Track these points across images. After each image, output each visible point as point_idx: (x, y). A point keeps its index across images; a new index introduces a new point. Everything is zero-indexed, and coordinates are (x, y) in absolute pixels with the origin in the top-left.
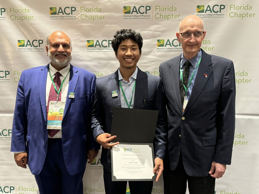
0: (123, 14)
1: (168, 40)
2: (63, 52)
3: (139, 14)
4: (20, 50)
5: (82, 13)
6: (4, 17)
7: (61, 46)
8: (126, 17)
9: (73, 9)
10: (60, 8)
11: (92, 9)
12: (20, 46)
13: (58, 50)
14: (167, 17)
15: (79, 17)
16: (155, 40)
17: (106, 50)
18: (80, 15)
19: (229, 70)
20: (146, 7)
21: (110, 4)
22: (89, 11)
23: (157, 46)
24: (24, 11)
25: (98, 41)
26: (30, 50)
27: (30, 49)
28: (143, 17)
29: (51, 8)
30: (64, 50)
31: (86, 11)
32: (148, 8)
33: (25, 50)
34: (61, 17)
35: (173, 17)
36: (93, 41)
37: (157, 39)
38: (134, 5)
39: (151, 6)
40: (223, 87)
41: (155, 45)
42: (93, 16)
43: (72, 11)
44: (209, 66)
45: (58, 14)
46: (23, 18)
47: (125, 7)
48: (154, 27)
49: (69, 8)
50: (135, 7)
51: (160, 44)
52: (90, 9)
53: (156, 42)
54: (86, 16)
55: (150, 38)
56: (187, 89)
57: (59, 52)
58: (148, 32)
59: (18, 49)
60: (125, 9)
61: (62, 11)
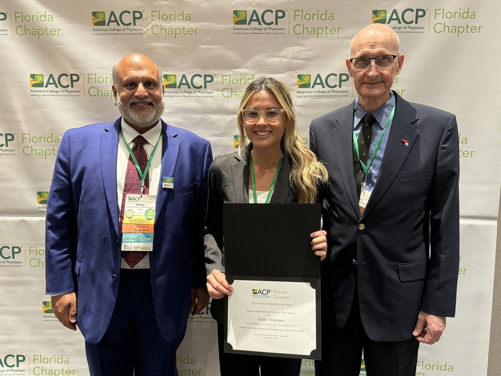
0: (232, 25)
1: (319, 76)
2: (146, 97)
3: (263, 26)
4: (35, 93)
5: (153, 23)
7: (141, 86)
8: (237, 31)
9: (137, 16)
10: (112, 13)
11: (172, 14)
12: (34, 86)
13: (136, 94)
14: (315, 32)
15: (148, 30)
16: (293, 75)
17: (199, 94)
18: (150, 27)
19: (449, 133)
20: (277, 11)
21: (207, 6)
22: (168, 18)
23: (297, 87)
24: (43, 19)
25: (184, 76)
26: (54, 94)
27: (54, 92)
28: (270, 31)
29: (94, 14)
30: (147, 94)
31: (162, 19)
32: (280, 14)
33: (44, 93)
34: (114, 30)
36: (175, 76)
37: (297, 73)
38: (253, 7)
39: (286, 11)
40: (439, 164)
41: (293, 85)
42: (175, 29)
43: (135, 18)
44: (412, 124)
45: (108, 25)
46: (41, 32)
47: (236, 12)
48: (291, 51)
49: (129, 13)
50: (255, 12)
51: (303, 83)
52: (170, 15)
53: (296, 80)
54: (161, 29)
55: (284, 72)
56: (368, 169)
57: (137, 97)
58: (281, 60)
59: (31, 91)
60: (236, 15)
61: (115, 19)
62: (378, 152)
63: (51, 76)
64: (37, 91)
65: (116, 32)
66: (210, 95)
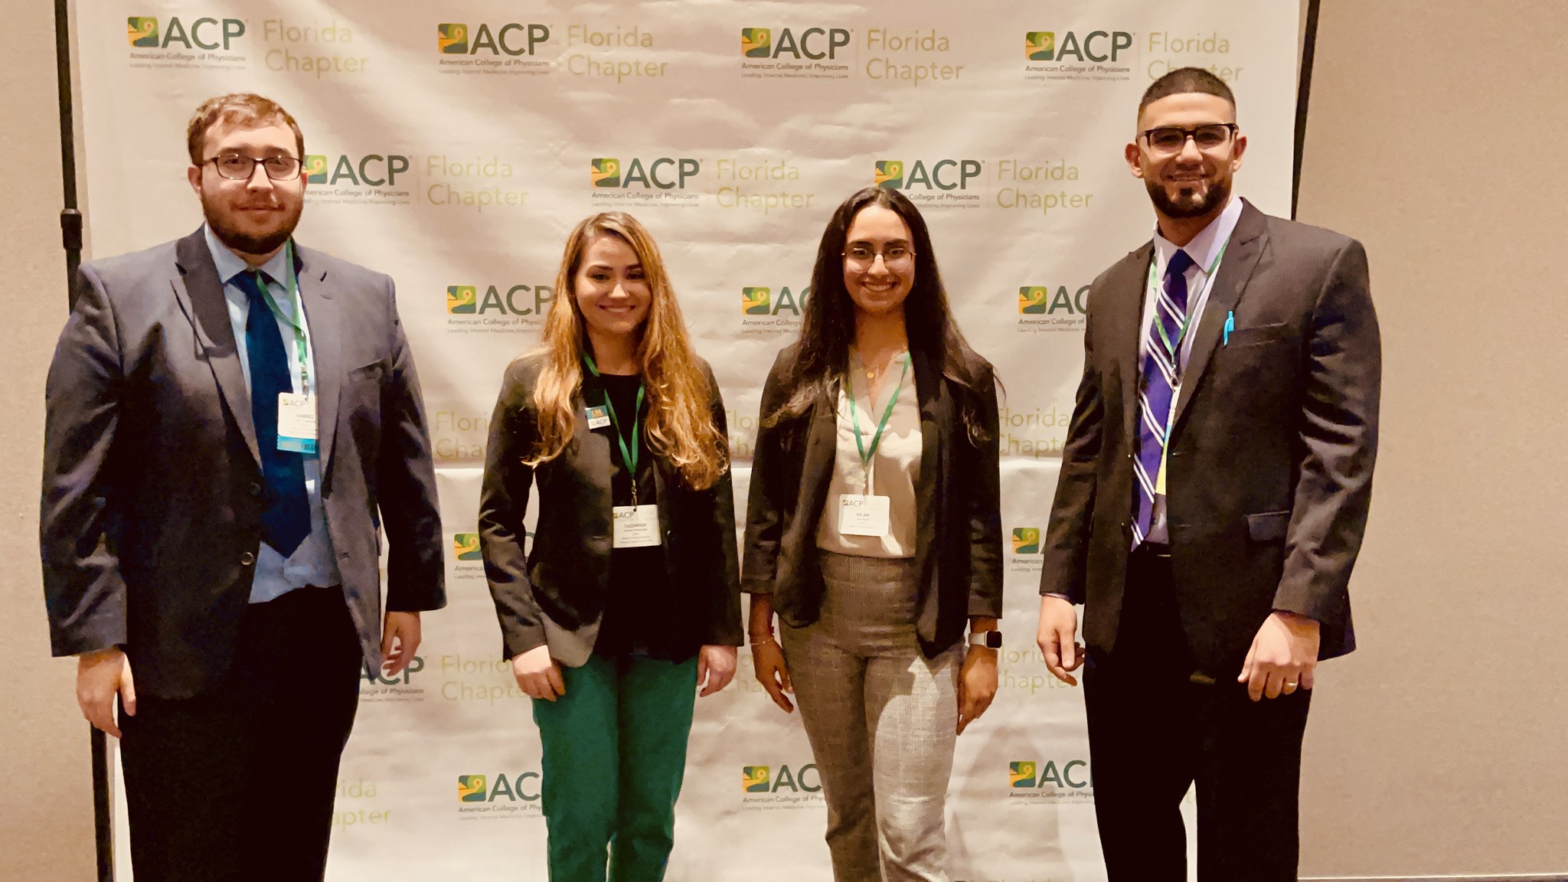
0: (740, 58)
3: (804, 60)
5: (573, 51)
8: (750, 71)
9: (538, 35)
10: (483, 28)
15: (560, 65)
17: (668, 200)
18: (565, 59)
22: (601, 40)
24: (328, 37)
26: (351, 198)
33: (328, 197)
34: (487, 63)
35: (937, 73)
36: (616, 161)
37: (875, 157)
38: (782, 23)
39: (852, 30)
42: (620, 65)
45: (473, 51)
46: (323, 64)
48: (859, 112)
49: (520, 28)
50: (787, 32)
53: (872, 172)
54: (590, 65)
60: (749, 37)
61: (489, 40)
63: (344, 159)
65: (491, 68)
66: (693, 201)
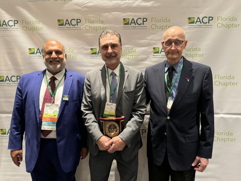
0: (123, 25)
2: (56, 58)
3: (137, 25)
4: (31, 57)
6: (16, 28)
7: (54, 53)
9: (79, 21)
10: (67, 20)
11: (95, 20)
12: (30, 54)
13: (51, 57)
14: (161, 28)
15: (83, 28)
16: (151, 48)
18: (85, 26)
20: (143, 19)
21: (111, 16)
22: (93, 22)
24: (35, 23)
26: (40, 57)
27: (40, 56)
28: (140, 28)
29: (59, 20)
31: (90, 23)
32: (145, 20)
33: (35, 57)
34: (68, 28)
35: (167, 27)
36: (96, 49)
37: (152, 47)
38: (132, 17)
39: (148, 18)
41: (151, 52)
42: (96, 27)
43: (77, 22)
44: (190, 71)
45: (65, 25)
46: (34, 29)
47: (124, 19)
48: (150, 37)
49: (75, 20)
50: (133, 19)
51: (156, 51)
52: (94, 21)
53: (152, 50)
54: (90, 27)
55: (146, 46)
56: (171, 91)
57: (52, 58)
58: (145, 41)
59: (29, 56)
60: (125, 20)
62: (176, 83)
63: (38, 49)
64: (31, 56)
65: (69, 29)
